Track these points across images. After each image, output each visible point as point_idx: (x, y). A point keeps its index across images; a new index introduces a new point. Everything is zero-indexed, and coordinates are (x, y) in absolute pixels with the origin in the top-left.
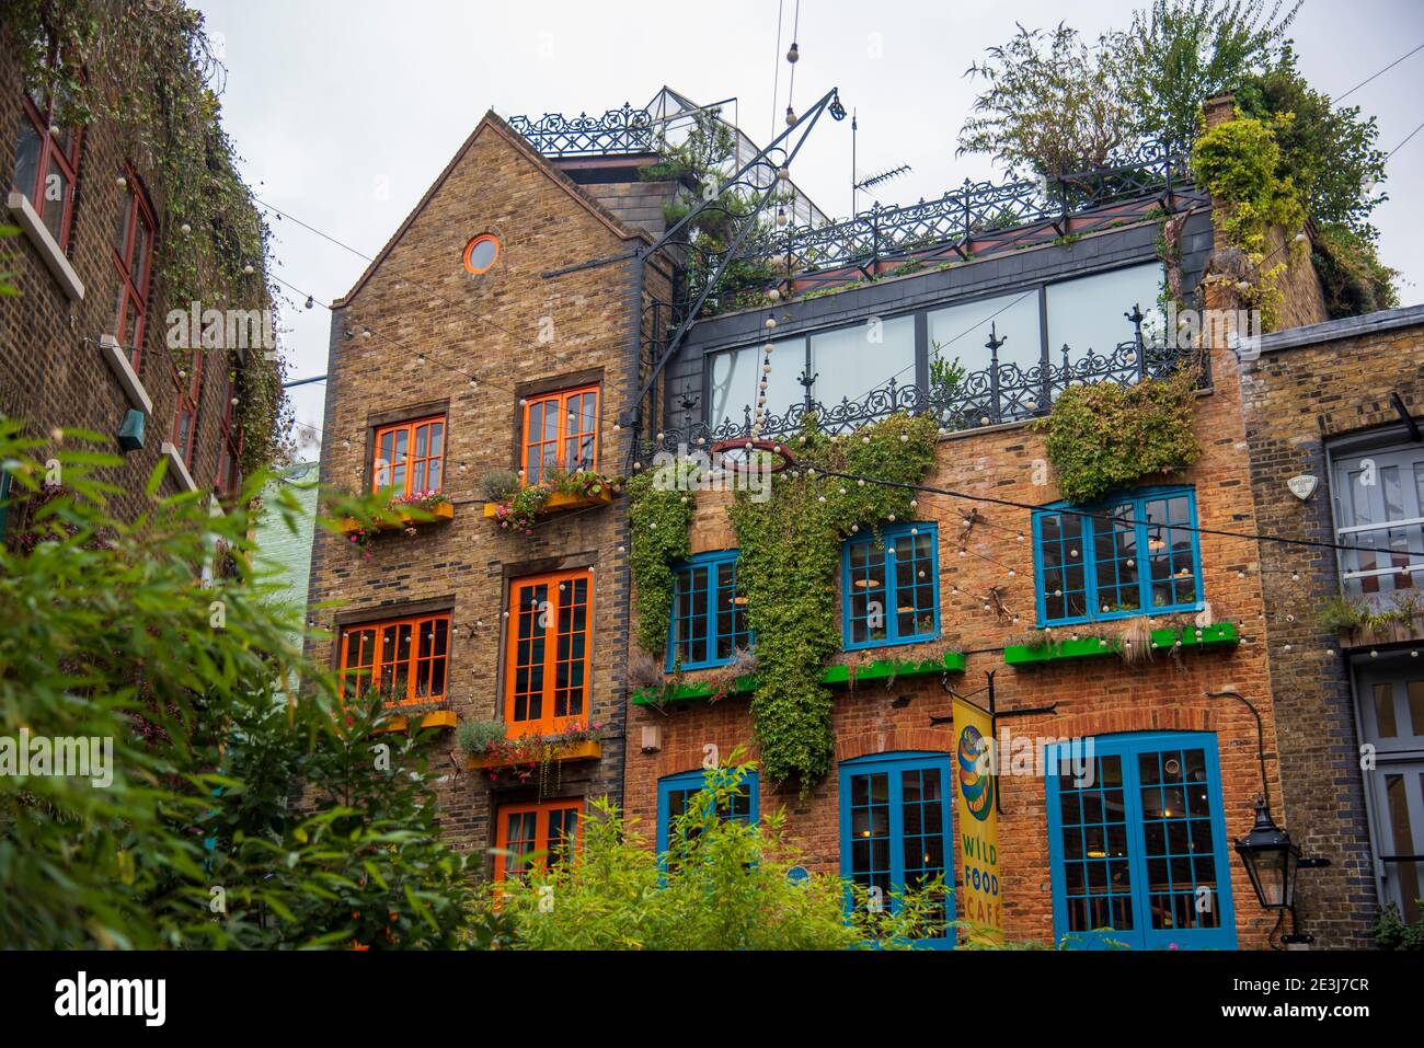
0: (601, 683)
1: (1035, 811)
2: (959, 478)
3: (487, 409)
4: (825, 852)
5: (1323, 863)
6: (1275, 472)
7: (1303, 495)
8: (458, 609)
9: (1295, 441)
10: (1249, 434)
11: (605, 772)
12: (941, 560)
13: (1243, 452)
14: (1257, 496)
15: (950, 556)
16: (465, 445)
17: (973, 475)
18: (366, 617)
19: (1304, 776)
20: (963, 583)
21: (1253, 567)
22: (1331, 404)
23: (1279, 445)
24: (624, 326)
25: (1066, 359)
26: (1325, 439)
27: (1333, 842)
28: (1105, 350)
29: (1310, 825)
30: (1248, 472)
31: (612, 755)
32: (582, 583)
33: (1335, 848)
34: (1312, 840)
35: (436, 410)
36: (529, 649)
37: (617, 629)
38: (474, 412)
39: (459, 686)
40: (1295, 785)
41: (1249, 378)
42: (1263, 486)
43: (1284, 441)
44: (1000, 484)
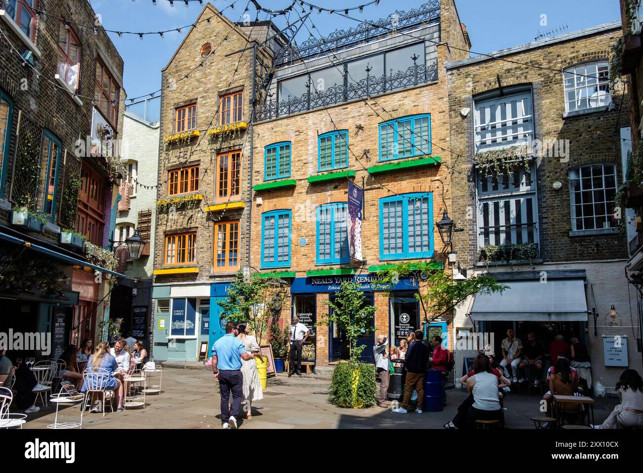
0: (244, 185)
1: (375, 218)
2: (356, 115)
3: (209, 101)
4: (311, 233)
5: (462, 230)
6: (457, 108)
7: (465, 115)
8: (201, 164)
9: (463, 97)
10: (449, 95)
11: (245, 212)
12: (349, 141)
13: (446, 102)
14: (450, 116)
15: (352, 140)
16: (203, 112)
17: (360, 114)
18: (175, 168)
19: (459, 204)
20: (356, 148)
21: (448, 139)
22: (476, 84)
23: (458, 99)
24: (251, 71)
25: (391, 74)
26: (474, 96)
27: (465, 224)
28: (404, 70)
29: (459, 219)
30: (448, 108)
31: (248, 206)
32: (238, 155)
33: (466, 225)
34: (459, 223)
35: (193, 102)
36: (223, 175)
37: (249, 168)
38: (205, 102)
39: (202, 187)
40: (456, 207)
41: (450, 76)
42: (452, 112)
43: (460, 97)
44: (369, 116)
